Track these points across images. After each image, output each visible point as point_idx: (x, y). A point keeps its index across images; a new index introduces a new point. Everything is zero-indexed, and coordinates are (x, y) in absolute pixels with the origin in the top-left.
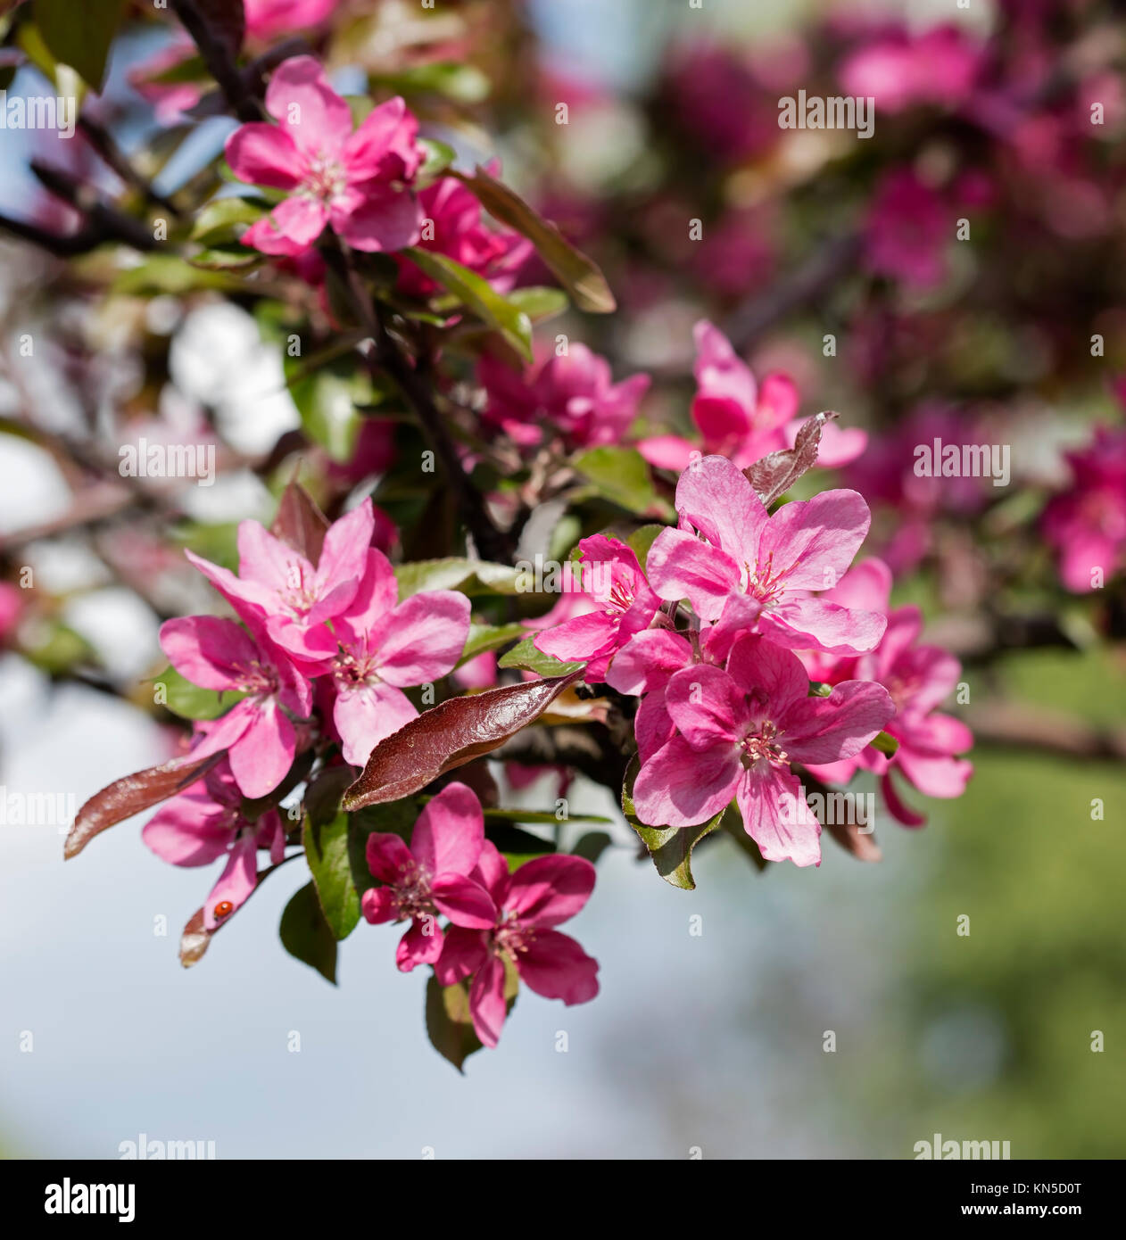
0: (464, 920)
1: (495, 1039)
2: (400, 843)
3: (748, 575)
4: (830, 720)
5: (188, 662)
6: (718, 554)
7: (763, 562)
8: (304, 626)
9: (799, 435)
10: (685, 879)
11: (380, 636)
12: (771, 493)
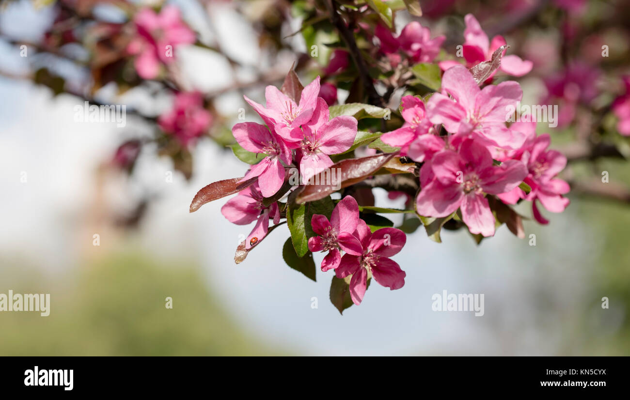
0: (351, 252)
1: (360, 301)
2: (325, 219)
3: (470, 115)
4: (501, 176)
5: (244, 141)
6: (457, 105)
7: (477, 110)
8: (290, 128)
9: (493, 55)
10: (438, 238)
11: (322, 133)
12: (481, 79)
